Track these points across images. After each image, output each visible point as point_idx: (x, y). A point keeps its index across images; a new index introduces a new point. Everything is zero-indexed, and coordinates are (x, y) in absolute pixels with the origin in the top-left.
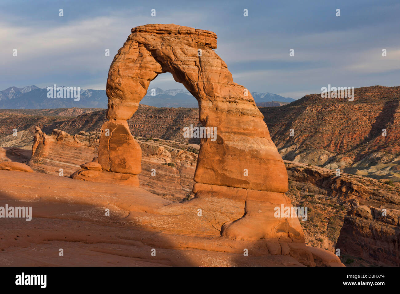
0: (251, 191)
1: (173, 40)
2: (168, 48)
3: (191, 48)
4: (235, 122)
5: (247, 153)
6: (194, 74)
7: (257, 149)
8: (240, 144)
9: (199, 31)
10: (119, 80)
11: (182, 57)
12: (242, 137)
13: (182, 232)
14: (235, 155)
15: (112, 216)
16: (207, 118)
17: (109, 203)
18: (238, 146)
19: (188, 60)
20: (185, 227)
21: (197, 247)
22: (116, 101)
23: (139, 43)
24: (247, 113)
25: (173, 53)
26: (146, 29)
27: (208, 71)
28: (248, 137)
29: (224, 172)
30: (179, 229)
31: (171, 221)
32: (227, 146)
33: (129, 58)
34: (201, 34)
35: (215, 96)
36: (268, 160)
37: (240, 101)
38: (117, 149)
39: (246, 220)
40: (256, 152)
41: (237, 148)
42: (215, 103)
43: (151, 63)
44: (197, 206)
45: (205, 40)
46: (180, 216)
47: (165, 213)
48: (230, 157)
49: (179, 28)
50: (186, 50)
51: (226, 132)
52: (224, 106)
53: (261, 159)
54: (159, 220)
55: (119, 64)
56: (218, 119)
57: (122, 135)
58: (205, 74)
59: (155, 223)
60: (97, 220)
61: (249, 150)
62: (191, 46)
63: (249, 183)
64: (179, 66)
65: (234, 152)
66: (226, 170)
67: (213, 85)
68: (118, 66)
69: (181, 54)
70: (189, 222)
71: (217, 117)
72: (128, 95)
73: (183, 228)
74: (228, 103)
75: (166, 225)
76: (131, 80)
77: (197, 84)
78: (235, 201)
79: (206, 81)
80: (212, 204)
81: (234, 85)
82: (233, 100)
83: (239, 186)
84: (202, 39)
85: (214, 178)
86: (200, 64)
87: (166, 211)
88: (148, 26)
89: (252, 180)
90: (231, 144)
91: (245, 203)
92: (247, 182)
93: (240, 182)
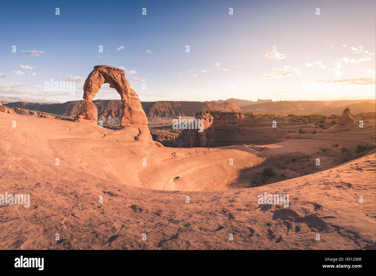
1: (113, 71)
2: (111, 74)
6: (121, 84)
9: (120, 70)
10: (92, 84)
16: (125, 100)
17: (95, 131)
22: (88, 93)
23: (99, 71)
25: (113, 76)
29: (132, 119)
32: (132, 110)
33: (95, 76)
37: (135, 95)
38: (89, 111)
39: (141, 134)
42: (127, 95)
43: (103, 79)
44: (125, 131)
49: (114, 68)
51: (132, 105)
52: (130, 96)
55: (92, 78)
56: (128, 101)
65: (135, 112)
67: (127, 89)
69: (116, 77)
72: (93, 91)
80: (129, 130)
82: (133, 94)
84: (122, 72)
86: (123, 81)
88: (103, 66)
89: (140, 121)
90: (134, 110)
91: (139, 129)
92: (138, 122)
93: (137, 122)
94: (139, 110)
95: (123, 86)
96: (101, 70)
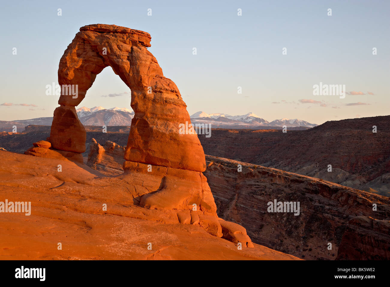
0: (170, 168)
1: (111, 38)
2: (107, 44)
3: (125, 45)
4: (160, 109)
5: (167, 135)
6: (126, 67)
7: (176, 132)
8: (162, 128)
9: (133, 30)
10: (67, 71)
11: (118, 52)
12: (164, 122)
13: (105, 200)
14: (157, 137)
15: (47, 185)
16: (136, 104)
17: (48, 174)
18: (160, 129)
19: (122, 55)
20: (109, 197)
21: (114, 213)
23: (84, 40)
24: (170, 102)
25: (111, 49)
26: (90, 28)
27: (138, 65)
28: (170, 122)
29: (148, 151)
30: (103, 198)
31: (97, 191)
32: (151, 129)
34: (135, 33)
35: (144, 87)
36: (186, 142)
37: (164, 91)
38: (65, 131)
39: (162, 193)
40: (175, 135)
41: (160, 132)
42: (143, 92)
43: (93, 57)
44: (122, 179)
45: (139, 38)
46: (106, 187)
47: (95, 184)
48: (153, 138)
49: (117, 28)
50: (121, 46)
51: (151, 118)
52: (151, 95)
53: (179, 141)
54: (87, 190)
55: (66, 57)
56: (145, 106)
57: (69, 118)
58: (136, 67)
59: (83, 192)
60: (33, 187)
61: (169, 133)
62: (125, 43)
63: (168, 162)
64: (115, 60)
65: (157, 134)
66: (150, 150)
67: (141, 76)
68: (66, 59)
69: (117, 50)
70: (113, 193)
71: (145, 104)
73: (107, 197)
74: (154, 93)
75: (92, 194)
76: (77, 71)
78: (156, 177)
79: (136, 73)
80: (135, 178)
81: (161, 78)
82: (159, 90)
83: (160, 164)
84: (136, 37)
85: (140, 157)
86: (132, 59)
87: (95, 183)
88: (92, 25)
89: (170, 158)
90: (155, 128)
91: (164, 179)
92: (167, 161)
93: (161, 160)
94: (169, 129)
95: (131, 72)
96: (86, 37)
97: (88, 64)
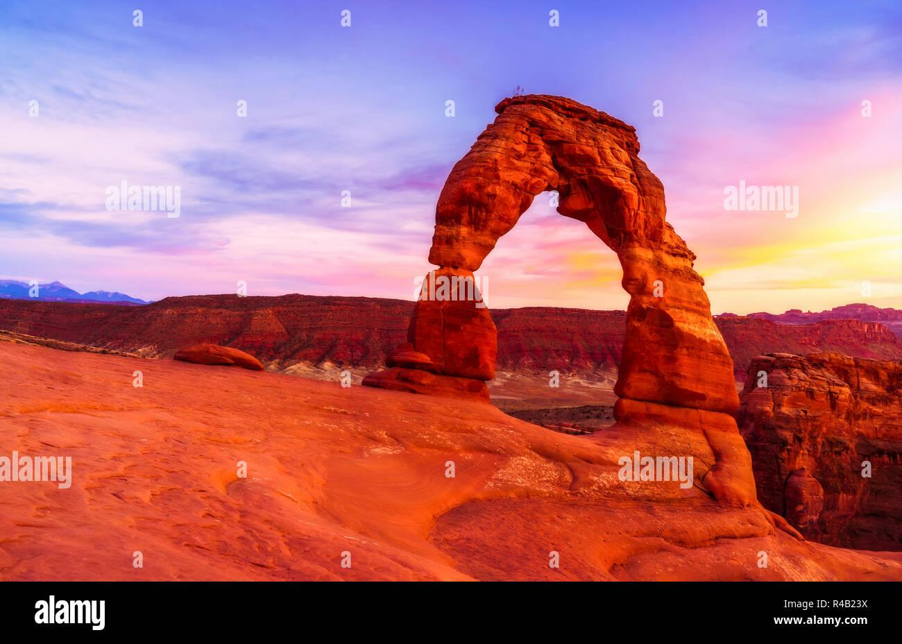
2: (592, 142)
3: (622, 150)
4: (685, 291)
8: (697, 329)
10: (494, 189)
11: (614, 162)
12: (698, 318)
14: (692, 348)
16: (644, 278)
18: (695, 332)
23: (532, 125)
25: (599, 154)
27: (655, 195)
29: (674, 378)
32: (679, 332)
33: (515, 150)
35: (661, 242)
38: (462, 328)
41: (695, 336)
42: (658, 253)
48: (684, 351)
50: (617, 152)
51: (675, 307)
52: (669, 261)
62: (622, 147)
63: (705, 399)
64: (611, 179)
65: (691, 342)
66: (678, 375)
68: (496, 160)
69: (611, 157)
72: (492, 222)
74: (673, 257)
76: (512, 191)
77: (636, 214)
79: (651, 213)
82: (682, 252)
85: (655, 390)
86: (641, 182)
89: (711, 392)
90: (685, 328)
91: (706, 435)
93: (693, 396)
96: (543, 120)
97: (539, 179)
